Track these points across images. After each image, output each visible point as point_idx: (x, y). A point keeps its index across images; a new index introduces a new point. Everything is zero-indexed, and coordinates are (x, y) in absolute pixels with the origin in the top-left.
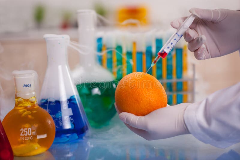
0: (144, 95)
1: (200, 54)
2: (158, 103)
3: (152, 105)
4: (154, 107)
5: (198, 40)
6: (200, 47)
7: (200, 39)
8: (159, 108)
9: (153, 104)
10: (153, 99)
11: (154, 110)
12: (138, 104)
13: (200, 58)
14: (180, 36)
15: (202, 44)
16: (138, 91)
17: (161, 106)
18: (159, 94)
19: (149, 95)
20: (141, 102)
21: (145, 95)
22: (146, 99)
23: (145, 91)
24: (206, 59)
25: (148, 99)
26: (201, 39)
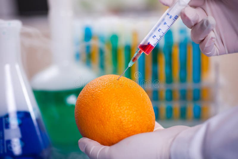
0: (111, 112)
1: (207, 47)
2: (135, 126)
3: (124, 128)
4: (129, 132)
5: (202, 25)
6: (207, 36)
7: (205, 22)
8: (137, 133)
9: (127, 127)
10: (127, 119)
11: (129, 135)
12: (102, 126)
13: (208, 53)
14: (173, 17)
15: (209, 32)
16: (103, 106)
17: (140, 130)
18: (137, 111)
19: (121, 112)
20: (106, 123)
21: (113, 113)
22: (115, 119)
23: (113, 106)
24: (220, 54)
25: (118, 119)
26: (207, 23)
